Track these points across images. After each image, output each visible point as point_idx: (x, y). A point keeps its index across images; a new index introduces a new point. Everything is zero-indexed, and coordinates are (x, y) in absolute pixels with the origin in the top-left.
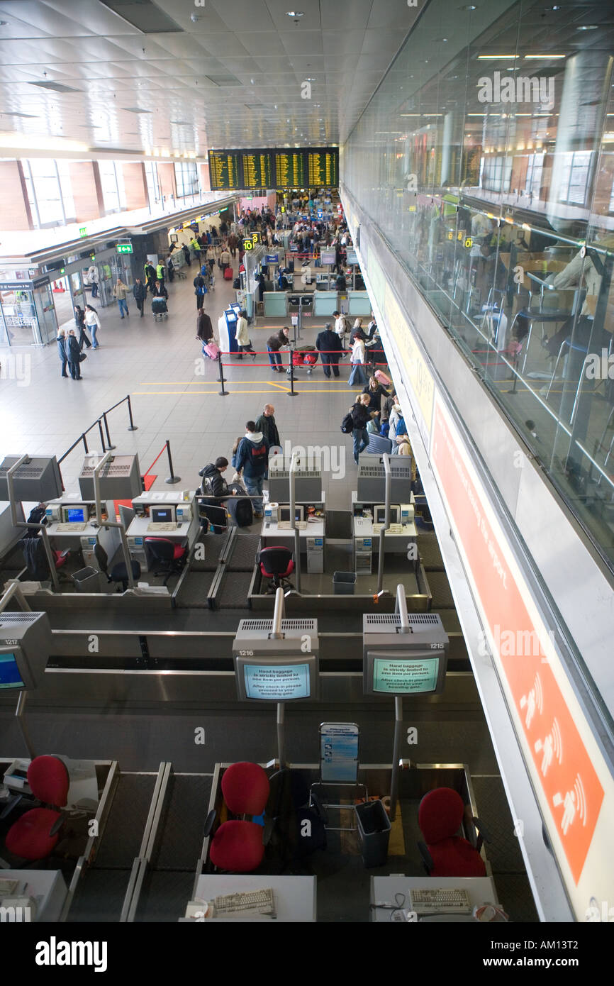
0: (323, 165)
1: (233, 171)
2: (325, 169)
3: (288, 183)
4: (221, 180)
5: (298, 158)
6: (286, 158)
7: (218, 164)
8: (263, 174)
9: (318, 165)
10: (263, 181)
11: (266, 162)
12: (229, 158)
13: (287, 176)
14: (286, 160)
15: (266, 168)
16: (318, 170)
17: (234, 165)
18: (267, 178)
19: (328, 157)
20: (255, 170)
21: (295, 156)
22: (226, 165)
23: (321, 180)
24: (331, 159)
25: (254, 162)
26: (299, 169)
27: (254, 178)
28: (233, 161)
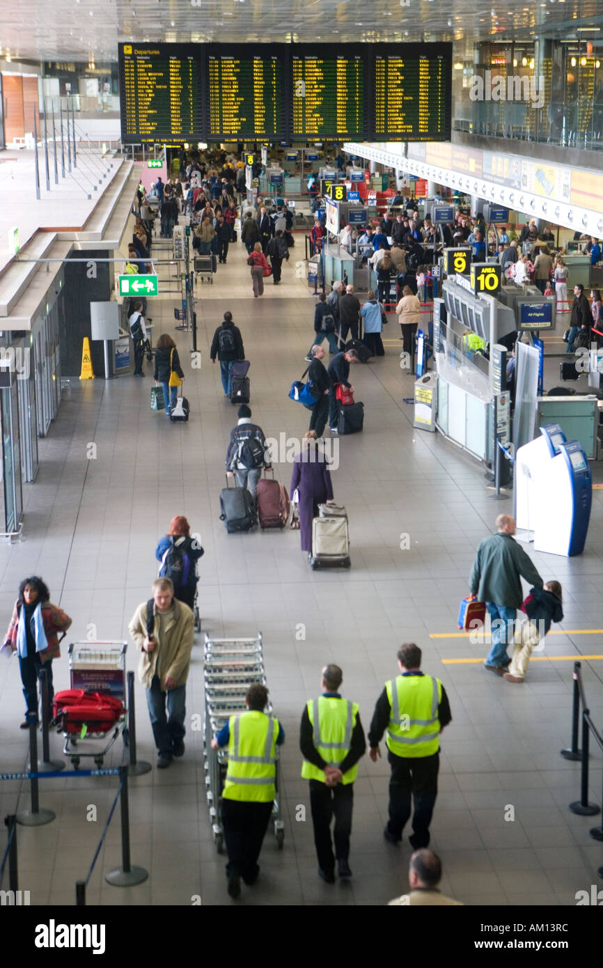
0: (410, 84)
1: (183, 95)
2: (416, 95)
3: (320, 128)
4: (150, 118)
5: (349, 68)
6: (319, 66)
7: (143, 76)
8: (259, 109)
9: (398, 86)
10: (259, 122)
11: (267, 77)
12: (174, 64)
13: (320, 110)
14: (318, 73)
15: (267, 91)
16: (397, 97)
17: (184, 82)
18: (268, 116)
19: (424, 65)
20: (237, 95)
21: (341, 63)
22: (165, 80)
23: (406, 122)
24: (432, 71)
25: (236, 74)
26: (350, 95)
27: (236, 115)
28: (183, 72)
